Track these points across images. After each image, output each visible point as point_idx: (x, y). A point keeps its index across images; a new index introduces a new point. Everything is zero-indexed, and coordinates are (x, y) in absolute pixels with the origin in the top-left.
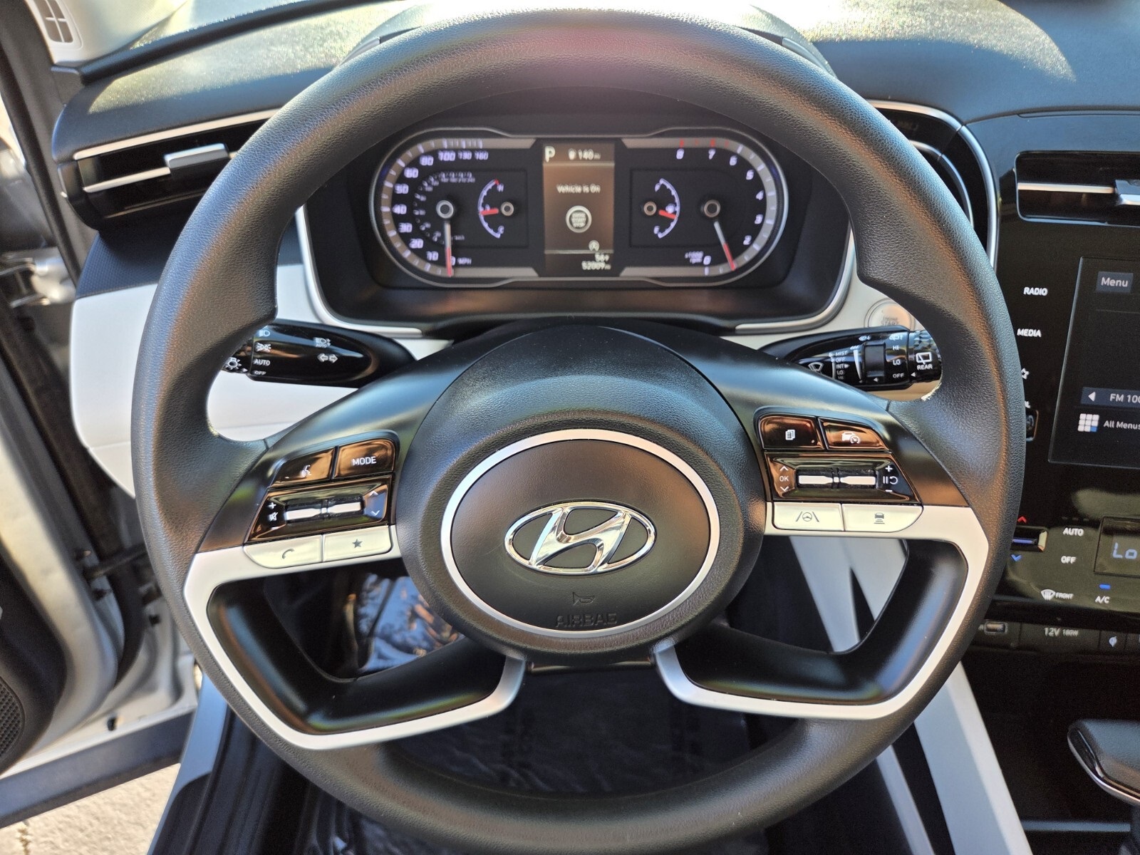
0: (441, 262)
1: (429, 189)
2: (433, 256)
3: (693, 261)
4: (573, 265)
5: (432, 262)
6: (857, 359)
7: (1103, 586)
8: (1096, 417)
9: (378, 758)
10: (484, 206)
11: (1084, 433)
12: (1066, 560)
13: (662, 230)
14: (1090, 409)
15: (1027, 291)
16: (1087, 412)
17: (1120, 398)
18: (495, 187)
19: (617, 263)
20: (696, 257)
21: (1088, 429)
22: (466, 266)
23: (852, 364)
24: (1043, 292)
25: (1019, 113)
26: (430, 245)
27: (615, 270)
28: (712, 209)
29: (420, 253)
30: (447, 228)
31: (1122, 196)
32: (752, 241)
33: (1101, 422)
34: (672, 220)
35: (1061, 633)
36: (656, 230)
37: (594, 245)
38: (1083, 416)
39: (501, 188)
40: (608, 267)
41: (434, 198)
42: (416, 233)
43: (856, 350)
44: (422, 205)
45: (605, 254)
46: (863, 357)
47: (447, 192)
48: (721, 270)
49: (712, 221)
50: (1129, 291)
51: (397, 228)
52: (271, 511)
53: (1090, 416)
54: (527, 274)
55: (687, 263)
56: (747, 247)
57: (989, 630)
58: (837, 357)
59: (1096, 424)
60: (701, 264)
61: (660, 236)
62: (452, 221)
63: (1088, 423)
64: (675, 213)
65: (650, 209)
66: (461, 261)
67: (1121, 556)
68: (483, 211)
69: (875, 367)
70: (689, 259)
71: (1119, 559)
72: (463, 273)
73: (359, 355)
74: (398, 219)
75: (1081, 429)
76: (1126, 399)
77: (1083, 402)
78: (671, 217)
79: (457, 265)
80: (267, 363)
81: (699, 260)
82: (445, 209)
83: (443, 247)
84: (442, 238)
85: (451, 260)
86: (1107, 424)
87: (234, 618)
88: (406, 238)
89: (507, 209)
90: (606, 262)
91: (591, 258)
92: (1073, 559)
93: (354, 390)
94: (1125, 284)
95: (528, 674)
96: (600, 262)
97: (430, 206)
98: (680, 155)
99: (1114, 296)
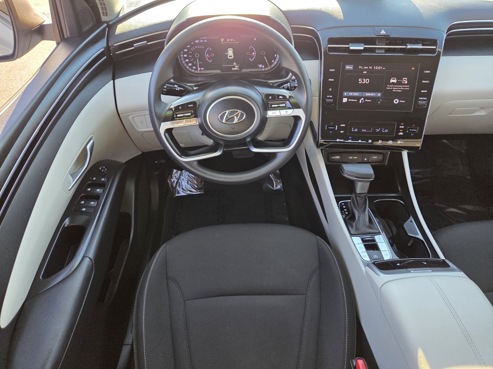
0: (196, 69)
1: (192, 50)
2: (194, 68)
3: (260, 67)
4: (230, 69)
5: (194, 69)
6: (289, 86)
7: (350, 138)
8: (347, 99)
9: (196, 163)
10: (206, 54)
11: (344, 102)
12: (341, 132)
13: (251, 59)
14: (345, 97)
15: (330, 70)
16: (345, 98)
17: (352, 94)
18: (209, 49)
19: (241, 68)
20: (260, 66)
21: (345, 102)
22: (203, 70)
23: (288, 87)
24: (334, 70)
25: (329, 28)
26: (193, 65)
27: (240, 70)
28: (263, 53)
29: (191, 67)
30: (198, 60)
31: (350, 47)
32: (274, 61)
33: (348, 100)
34: (254, 56)
35: (353, 158)
36: (250, 59)
37: (235, 63)
38: (344, 99)
39: (211, 49)
40: (239, 69)
41: (194, 52)
42: (190, 62)
43: (289, 84)
44: (191, 54)
45: (238, 66)
46: (290, 85)
47: (197, 51)
48: (267, 69)
49: (264, 56)
50: (352, 69)
51: (185, 61)
52: (175, 115)
53: (345, 99)
54: (218, 71)
55: (258, 67)
56: (273, 63)
57: (336, 158)
58: (285, 85)
59: (347, 100)
60: (262, 68)
61: (251, 60)
62: (199, 58)
63: (345, 100)
64: (254, 54)
65: (248, 54)
66: (201, 69)
67: (354, 131)
68: (207, 55)
69: (293, 87)
70: (259, 66)
71: (353, 131)
72: (202, 72)
73: (183, 89)
74: (185, 58)
75: (343, 102)
76: (353, 94)
77: (344, 95)
78: (254, 55)
79: (200, 70)
80: (166, 90)
81: (261, 67)
82: (197, 55)
83: (197, 65)
84: (197, 62)
85: (199, 69)
86: (349, 100)
87: (167, 135)
88: (187, 63)
89: (213, 55)
90: (238, 68)
91: (234, 67)
92: (343, 132)
93: (180, 97)
94: (351, 68)
95: (223, 151)
96: (236, 68)
97: (193, 54)
98: (255, 39)
99: (349, 71)
